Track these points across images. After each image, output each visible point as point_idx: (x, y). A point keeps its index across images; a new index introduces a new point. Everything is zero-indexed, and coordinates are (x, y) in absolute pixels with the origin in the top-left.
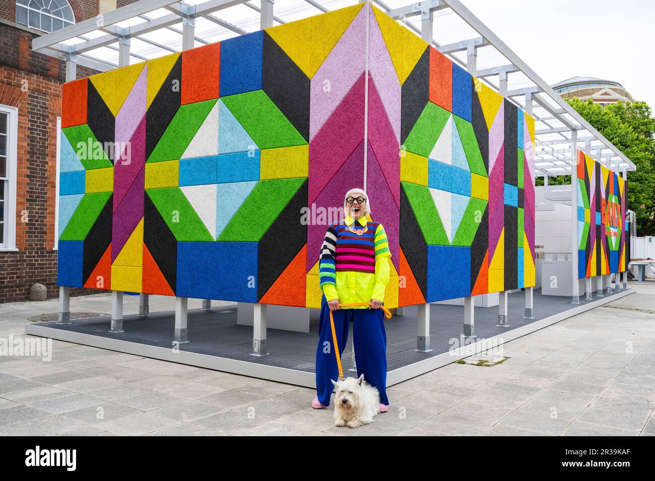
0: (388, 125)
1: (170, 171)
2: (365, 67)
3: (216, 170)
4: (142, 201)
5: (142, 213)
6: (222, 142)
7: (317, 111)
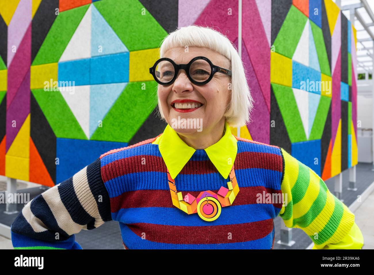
0: (260, 25)
1: (50, 73)
3: (90, 71)
6: (94, 46)
7: (186, 11)
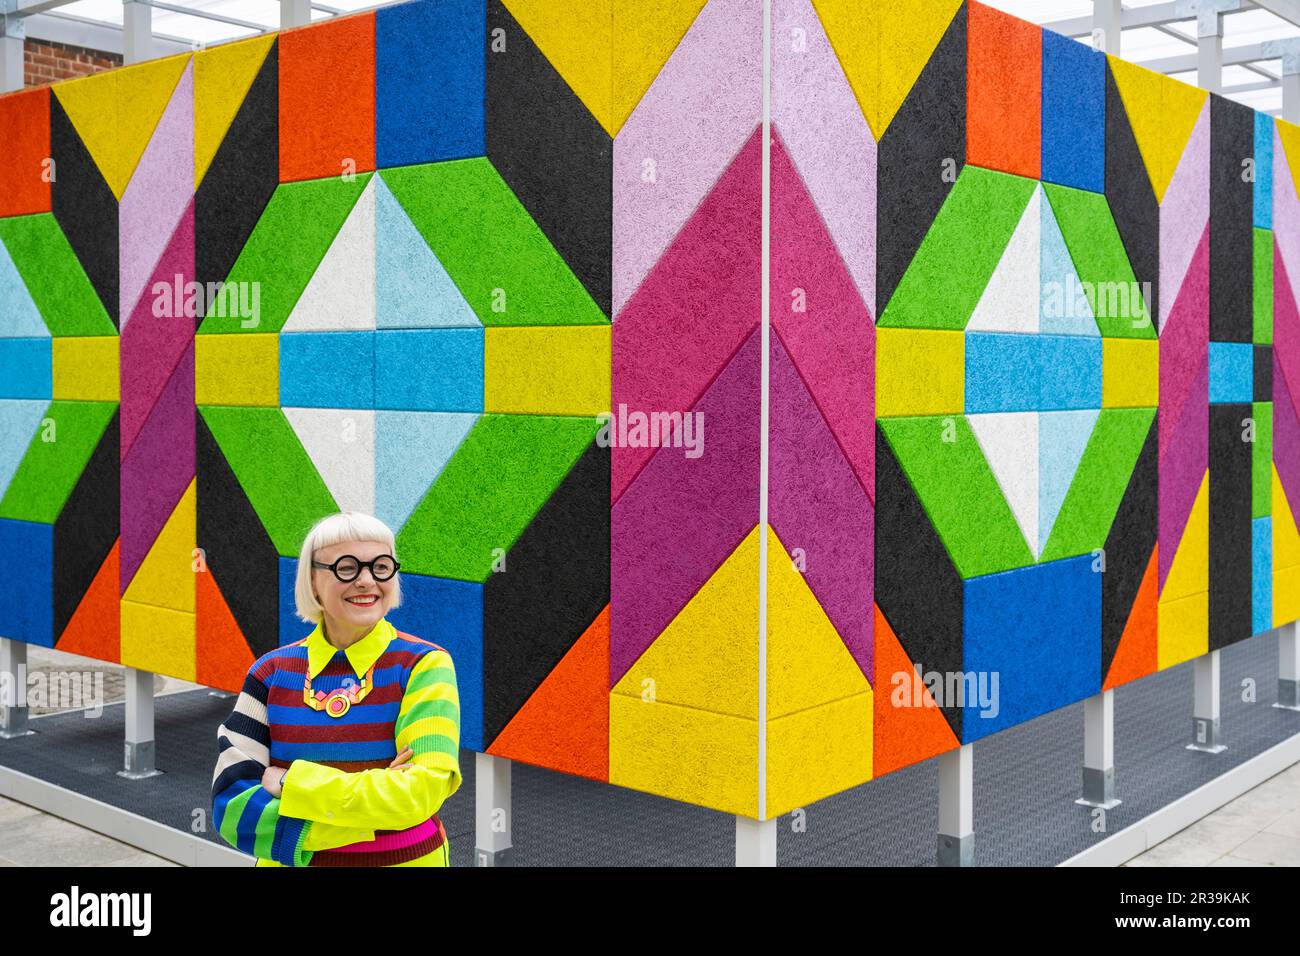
1: (257, 363)
2: (761, 114)
3: (373, 371)
4: (191, 436)
5: (191, 468)
7: (632, 233)
